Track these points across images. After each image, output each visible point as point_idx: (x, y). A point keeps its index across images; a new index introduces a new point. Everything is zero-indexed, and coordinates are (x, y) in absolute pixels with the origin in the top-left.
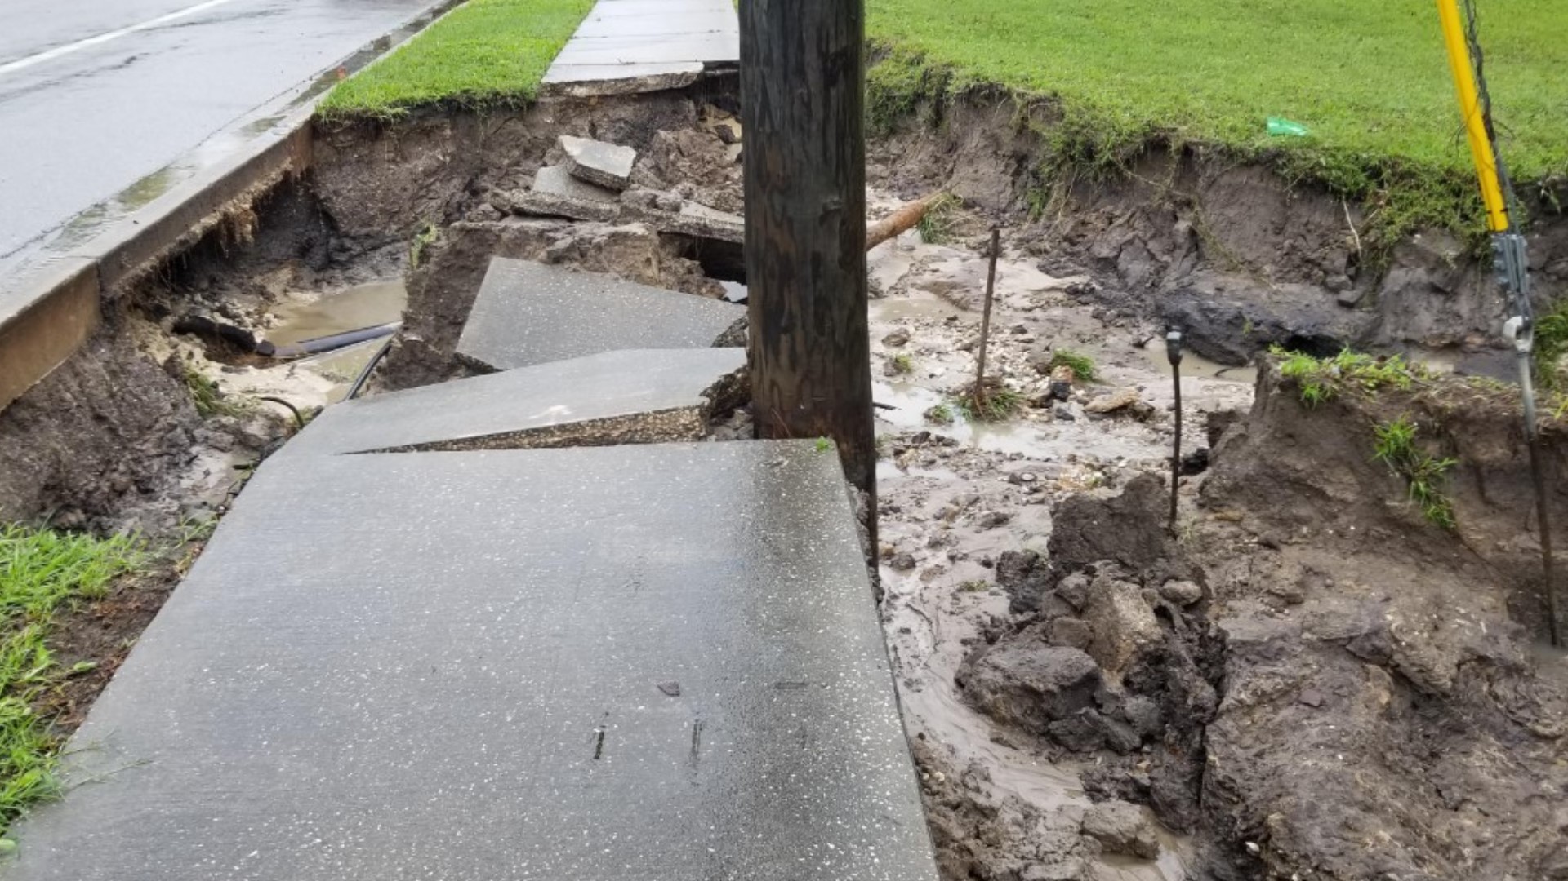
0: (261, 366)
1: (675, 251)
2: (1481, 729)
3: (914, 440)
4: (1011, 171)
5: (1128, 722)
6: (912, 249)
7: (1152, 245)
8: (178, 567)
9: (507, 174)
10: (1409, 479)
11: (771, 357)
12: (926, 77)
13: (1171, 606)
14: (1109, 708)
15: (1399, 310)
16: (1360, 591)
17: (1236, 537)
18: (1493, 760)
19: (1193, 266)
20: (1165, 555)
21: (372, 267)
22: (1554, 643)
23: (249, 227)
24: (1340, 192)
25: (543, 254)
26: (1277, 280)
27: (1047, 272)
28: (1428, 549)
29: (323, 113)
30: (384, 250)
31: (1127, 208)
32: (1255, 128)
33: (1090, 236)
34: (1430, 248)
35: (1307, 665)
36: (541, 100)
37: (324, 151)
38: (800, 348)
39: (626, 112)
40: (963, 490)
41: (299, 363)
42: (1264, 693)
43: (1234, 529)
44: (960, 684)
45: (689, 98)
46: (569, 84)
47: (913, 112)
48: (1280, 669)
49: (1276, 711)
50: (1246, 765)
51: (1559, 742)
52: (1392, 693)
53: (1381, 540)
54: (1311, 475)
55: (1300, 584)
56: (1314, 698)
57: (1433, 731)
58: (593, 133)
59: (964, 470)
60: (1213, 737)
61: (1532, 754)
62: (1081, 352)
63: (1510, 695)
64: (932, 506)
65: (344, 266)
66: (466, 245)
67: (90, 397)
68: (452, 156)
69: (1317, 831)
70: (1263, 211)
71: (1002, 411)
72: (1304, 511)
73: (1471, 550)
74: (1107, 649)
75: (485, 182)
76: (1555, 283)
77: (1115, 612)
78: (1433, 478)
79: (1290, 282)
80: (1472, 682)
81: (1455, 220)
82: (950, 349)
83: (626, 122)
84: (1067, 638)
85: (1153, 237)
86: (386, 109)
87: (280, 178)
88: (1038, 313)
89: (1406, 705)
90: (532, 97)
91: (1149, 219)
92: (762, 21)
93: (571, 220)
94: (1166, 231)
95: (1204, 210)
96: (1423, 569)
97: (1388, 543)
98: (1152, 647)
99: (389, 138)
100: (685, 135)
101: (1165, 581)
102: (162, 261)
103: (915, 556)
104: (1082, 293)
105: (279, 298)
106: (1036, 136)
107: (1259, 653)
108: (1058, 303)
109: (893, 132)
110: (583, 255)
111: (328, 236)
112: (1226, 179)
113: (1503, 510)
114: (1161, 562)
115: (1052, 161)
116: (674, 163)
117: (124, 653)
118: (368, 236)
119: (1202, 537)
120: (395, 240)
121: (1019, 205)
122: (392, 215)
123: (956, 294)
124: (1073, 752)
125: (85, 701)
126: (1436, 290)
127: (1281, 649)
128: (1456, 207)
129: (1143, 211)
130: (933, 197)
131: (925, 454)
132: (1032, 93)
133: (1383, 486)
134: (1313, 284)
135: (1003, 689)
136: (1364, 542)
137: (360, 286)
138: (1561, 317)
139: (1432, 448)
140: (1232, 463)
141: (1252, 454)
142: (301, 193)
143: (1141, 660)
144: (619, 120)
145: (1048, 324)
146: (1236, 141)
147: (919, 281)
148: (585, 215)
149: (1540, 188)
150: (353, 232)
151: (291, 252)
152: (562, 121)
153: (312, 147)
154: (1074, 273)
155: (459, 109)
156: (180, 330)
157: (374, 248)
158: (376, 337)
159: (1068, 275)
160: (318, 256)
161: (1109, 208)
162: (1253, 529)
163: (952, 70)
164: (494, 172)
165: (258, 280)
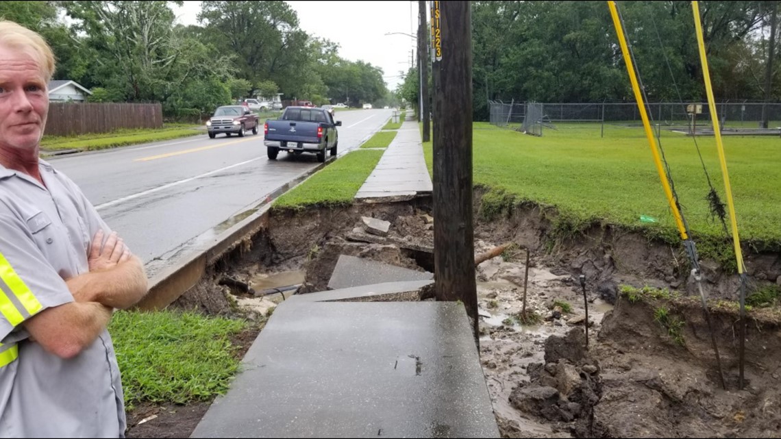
0: (250, 297)
1: (406, 255)
2: (695, 414)
3: (498, 328)
4: (539, 234)
5: (569, 410)
6: (499, 264)
7: (595, 263)
8: (260, 327)
9: (340, 231)
10: (668, 328)
11: (442, 276)
12: (505, 199)
13: (586, 374)
14: (562, 406)
15: (695, 290)
16: (652, 366)
17: (610, 350)
18: (699, 425)
19: (612, 272)
20: (585, 357)
21: (288, 266)
22: (724, 389)
23: (249, 246)
24: (669, 244)
25: (358, 254)
26: (646, 278)
27: (553, 273)
28: (676, 354)
29: (274, 207)
30: (292, 259)
31: (585, 249)
32: (635, 219)
33: (571, 259)
34: (705, 265)
35: (630, 389)
36: (354, 204)
37: (273, 221)
38: (452, 273)
39: (386, 209)
40: (516, 346)
41: (265, 297)
42: (614, 397)
43: (609, 348)
44: (510, 400)
45: (410, 204)
46: (364, 199)
47: (500, 212)
48: (620, 389)
49: (619, 403)
50: (606, 418)
51: (723, 420)
52: (661, 400)
53: (660, 351)
54: (634, 328)
55: (630, 363)
56: (632, 399)
57: (677, 414)
58: (373, 216)
59: (517, 340)
60: (596, 409)
61: (714, 424)
62: (565, 302)
63: (706, 403)
64: (503, 350)
65: (277, 265)
66: (330, 251)
67: (201, 298)
68: (320, 224)
69: (625, 430)
70: (639, 251)
71: (533, 321)
72: (633, 341)
73: (691, 354)
74: (563, 387)
75: (331, 234)
76: (759, 281)
77: (565, 374)
78: (677, 328)
79: (651, 278)
80: (692, 399)
81: (715, 255)
82: (513, 299)
83: (386, 213)
84: (549, 383)
85: (595, 260)
86: (297, 206)
87: (259, 230)
88: (550, 288)
89: (667, 404)
90: (351, 203)
91: (594, 253)
92: (440, 169)
93: (368, 243)
94: (601, 258)
95: (615, 250)
96: (675, 361)
97: (663, 352)
98: (578, 386)
99: (298, 217)
100: (409, 218)
101: (584, 365)
102: (224, 254)
103: (497, 365)
104: (568, 281)
105: (253, 276)
106: (548, 221)
107: (613, 384)
108: (558, 285)
109: (492, 220)
110: (373, 255)
111: (272, 253)
112: (623, 238)
113: (704, 341)
114: (583, 359)
115: (555, 230)
116: (404, 229)
117: (251, 345)
118: (287, 254)
119: (598, 350)
120: (297, 256)
121: (542, 248)
122: (296, 246)
123: (517, 281)
124: (549, 420)
125: (242, 355)
126: (709, 282)
127: (621, 383)
128: (715, 250)
129: (591, 250)
130: (508, 244)
131: (501, 334)
132: (547, 205)
133: (659, 331)
134: (660, 279)
135: (525, 400)
136: (654, 351)
137: (283, 272)
138: (760, 293)
139: (676, 318)
140: (608, 324)
141: (614, 321)
142: (264, 236)
143: (574, 390)
144: (383, 212)
145: (554, 293)
146: (627, 224)
147: (501, 275)
148: (373, 241)
149: (749, 243)
150: (281, 252)
151: (258, 259)
152: (362, 212)
153: (269, 220)
154: (565, 274)
155: (323, 206)
156: (221, 283)
157: (289, 258)
158: (291, 289)
159: (562, 274)
160: (268, 261)
161: (578, 249)
162: (615, 347)
163: (516, 196)
164: (335, 231)
165: (246, 269)
